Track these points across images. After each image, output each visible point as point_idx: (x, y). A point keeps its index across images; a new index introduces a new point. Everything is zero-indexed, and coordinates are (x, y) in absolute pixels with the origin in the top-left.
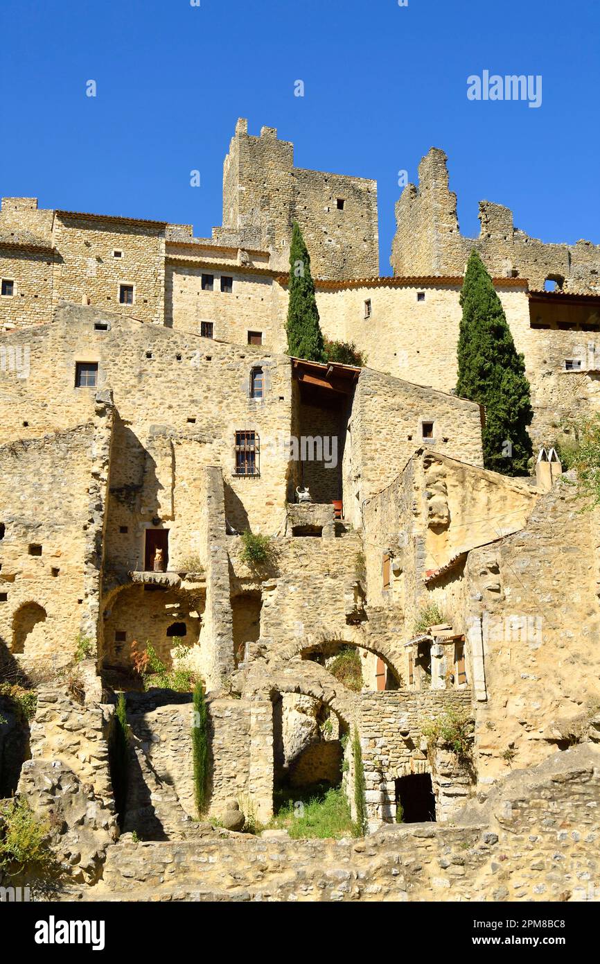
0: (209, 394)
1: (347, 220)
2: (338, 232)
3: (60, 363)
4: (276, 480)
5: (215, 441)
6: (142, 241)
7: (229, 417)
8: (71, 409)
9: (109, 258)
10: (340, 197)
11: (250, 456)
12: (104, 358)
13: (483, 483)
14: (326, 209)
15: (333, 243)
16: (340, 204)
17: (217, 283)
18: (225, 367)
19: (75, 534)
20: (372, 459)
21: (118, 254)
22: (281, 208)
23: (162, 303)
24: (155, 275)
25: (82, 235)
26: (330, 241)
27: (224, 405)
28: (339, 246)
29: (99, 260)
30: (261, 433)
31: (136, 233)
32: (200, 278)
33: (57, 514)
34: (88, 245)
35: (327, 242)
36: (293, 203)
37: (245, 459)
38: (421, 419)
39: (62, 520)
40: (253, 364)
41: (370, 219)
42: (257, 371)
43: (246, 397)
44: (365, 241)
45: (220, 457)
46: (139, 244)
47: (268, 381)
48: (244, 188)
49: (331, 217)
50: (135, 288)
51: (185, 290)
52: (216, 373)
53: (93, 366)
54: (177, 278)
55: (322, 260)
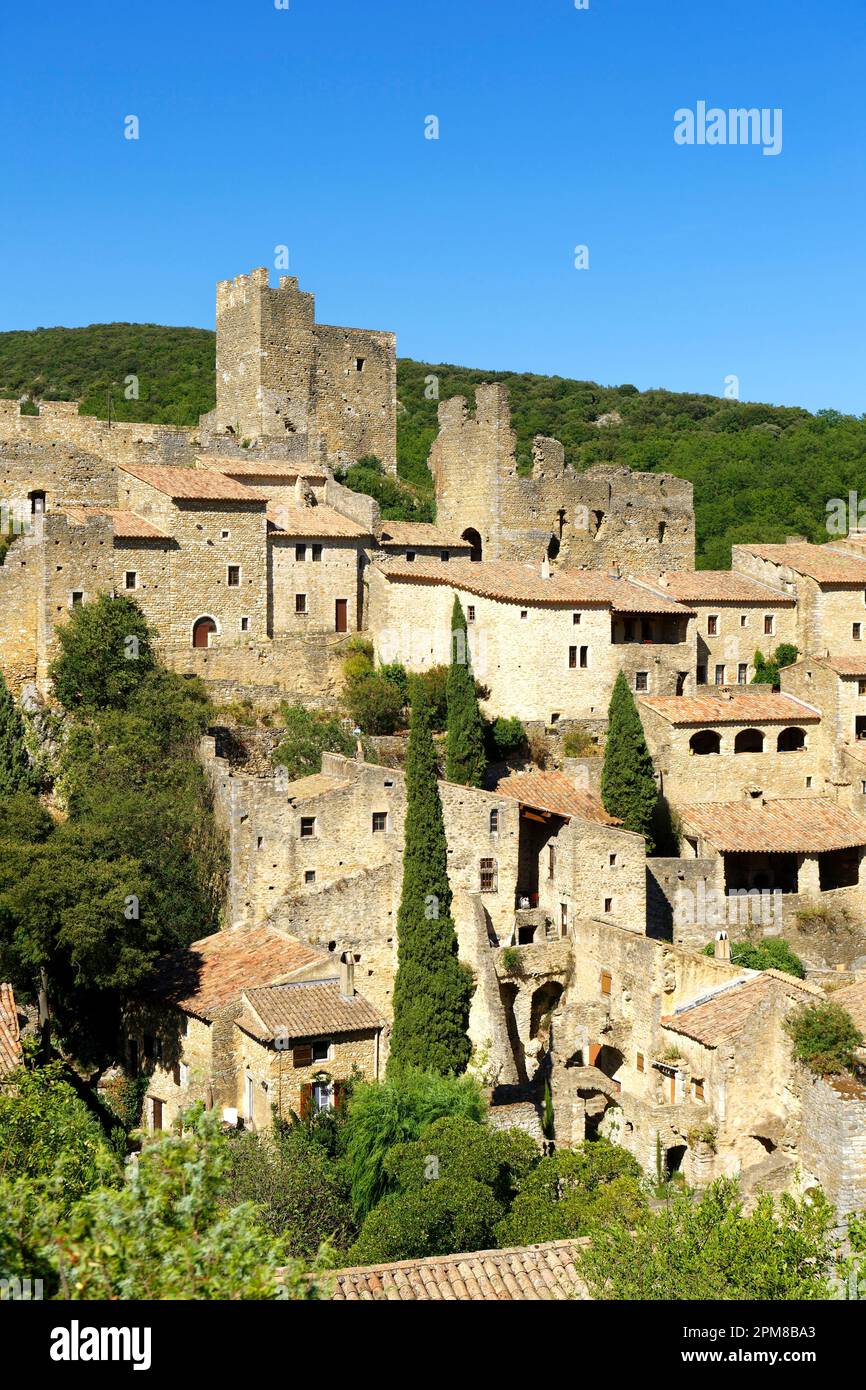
0: (462, 831)
1: (367, 384)
2: (357, 399)
3: (362, 816)
4: (509, 894)
5: (467, 867)
6: (247, 518)
7: (475, 848)
8: (372, 850)
9: (218, 540)
10: (359, 355)
11: (490, 876)
12: (392, 810)
13: (693, 963)
14: (346, 371)
15: (352, 412)
16: (360, 362)
17: (309, 552)
18: (472, 810)
19: (382, 946)
20: (579, 885)
21: (225, 534)
22: (302, 374)
23: (265, 582)
24: (259, 553)
25: (194, 517)
26: (349, 409)
27: (472, 839)
28: (358, 415)
29: (210, 543)
30: (498, 860)
31: (241, 511)
32: (295, 549)
33: (370, 932)
34: (199, 527)
35: (346, 411)
36: (314, 368)
37: (487, 879)
38: (610, 853)
39: (373, 936)
40: (492, 807)
41: (389, 380)
42: (494, 812)
43: (487, 833)
44: (384, 407)
45: (470, 879)
46: (244, 522)
47: (503, 821)
48: (266, 354)
49: (350, 381)
50: (240, 569)
51: (282, 563)
52: (467, 815)
53: (384, 815)
54: (276, 550)
55: (341, 433)
